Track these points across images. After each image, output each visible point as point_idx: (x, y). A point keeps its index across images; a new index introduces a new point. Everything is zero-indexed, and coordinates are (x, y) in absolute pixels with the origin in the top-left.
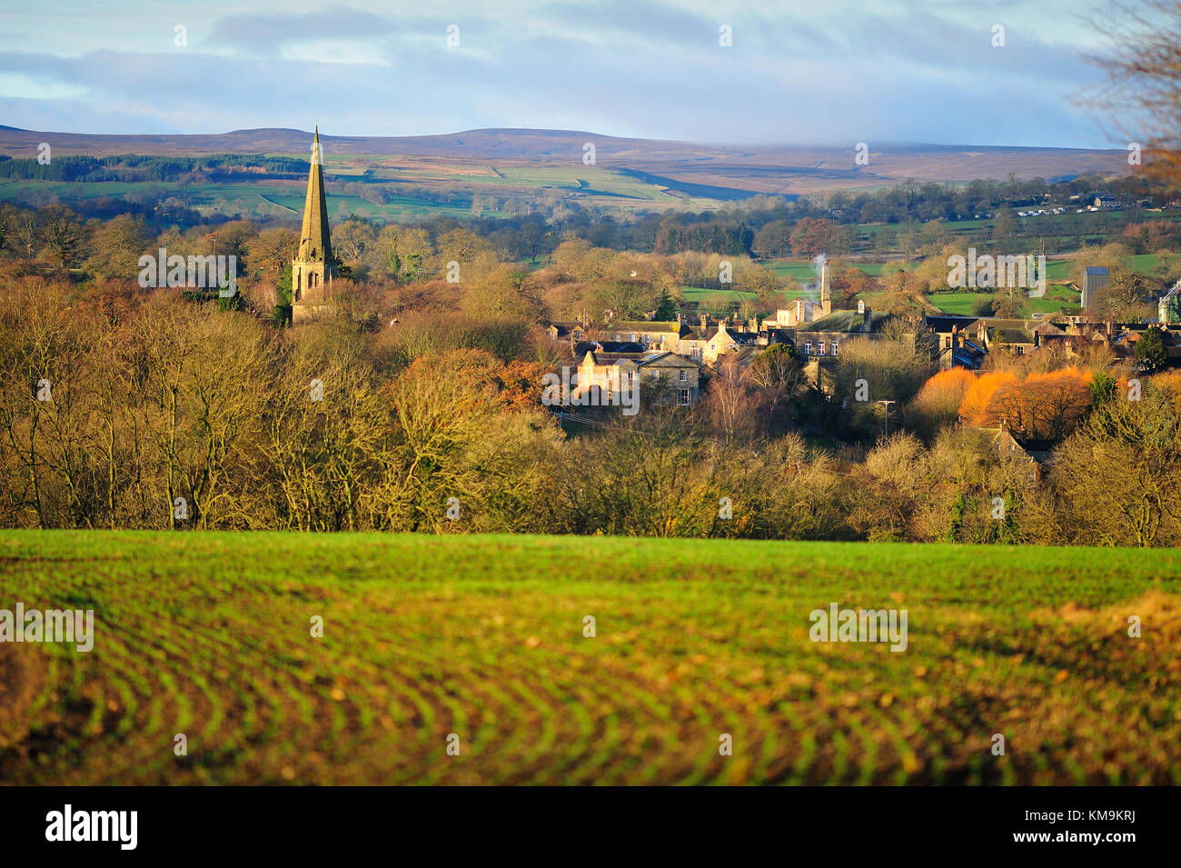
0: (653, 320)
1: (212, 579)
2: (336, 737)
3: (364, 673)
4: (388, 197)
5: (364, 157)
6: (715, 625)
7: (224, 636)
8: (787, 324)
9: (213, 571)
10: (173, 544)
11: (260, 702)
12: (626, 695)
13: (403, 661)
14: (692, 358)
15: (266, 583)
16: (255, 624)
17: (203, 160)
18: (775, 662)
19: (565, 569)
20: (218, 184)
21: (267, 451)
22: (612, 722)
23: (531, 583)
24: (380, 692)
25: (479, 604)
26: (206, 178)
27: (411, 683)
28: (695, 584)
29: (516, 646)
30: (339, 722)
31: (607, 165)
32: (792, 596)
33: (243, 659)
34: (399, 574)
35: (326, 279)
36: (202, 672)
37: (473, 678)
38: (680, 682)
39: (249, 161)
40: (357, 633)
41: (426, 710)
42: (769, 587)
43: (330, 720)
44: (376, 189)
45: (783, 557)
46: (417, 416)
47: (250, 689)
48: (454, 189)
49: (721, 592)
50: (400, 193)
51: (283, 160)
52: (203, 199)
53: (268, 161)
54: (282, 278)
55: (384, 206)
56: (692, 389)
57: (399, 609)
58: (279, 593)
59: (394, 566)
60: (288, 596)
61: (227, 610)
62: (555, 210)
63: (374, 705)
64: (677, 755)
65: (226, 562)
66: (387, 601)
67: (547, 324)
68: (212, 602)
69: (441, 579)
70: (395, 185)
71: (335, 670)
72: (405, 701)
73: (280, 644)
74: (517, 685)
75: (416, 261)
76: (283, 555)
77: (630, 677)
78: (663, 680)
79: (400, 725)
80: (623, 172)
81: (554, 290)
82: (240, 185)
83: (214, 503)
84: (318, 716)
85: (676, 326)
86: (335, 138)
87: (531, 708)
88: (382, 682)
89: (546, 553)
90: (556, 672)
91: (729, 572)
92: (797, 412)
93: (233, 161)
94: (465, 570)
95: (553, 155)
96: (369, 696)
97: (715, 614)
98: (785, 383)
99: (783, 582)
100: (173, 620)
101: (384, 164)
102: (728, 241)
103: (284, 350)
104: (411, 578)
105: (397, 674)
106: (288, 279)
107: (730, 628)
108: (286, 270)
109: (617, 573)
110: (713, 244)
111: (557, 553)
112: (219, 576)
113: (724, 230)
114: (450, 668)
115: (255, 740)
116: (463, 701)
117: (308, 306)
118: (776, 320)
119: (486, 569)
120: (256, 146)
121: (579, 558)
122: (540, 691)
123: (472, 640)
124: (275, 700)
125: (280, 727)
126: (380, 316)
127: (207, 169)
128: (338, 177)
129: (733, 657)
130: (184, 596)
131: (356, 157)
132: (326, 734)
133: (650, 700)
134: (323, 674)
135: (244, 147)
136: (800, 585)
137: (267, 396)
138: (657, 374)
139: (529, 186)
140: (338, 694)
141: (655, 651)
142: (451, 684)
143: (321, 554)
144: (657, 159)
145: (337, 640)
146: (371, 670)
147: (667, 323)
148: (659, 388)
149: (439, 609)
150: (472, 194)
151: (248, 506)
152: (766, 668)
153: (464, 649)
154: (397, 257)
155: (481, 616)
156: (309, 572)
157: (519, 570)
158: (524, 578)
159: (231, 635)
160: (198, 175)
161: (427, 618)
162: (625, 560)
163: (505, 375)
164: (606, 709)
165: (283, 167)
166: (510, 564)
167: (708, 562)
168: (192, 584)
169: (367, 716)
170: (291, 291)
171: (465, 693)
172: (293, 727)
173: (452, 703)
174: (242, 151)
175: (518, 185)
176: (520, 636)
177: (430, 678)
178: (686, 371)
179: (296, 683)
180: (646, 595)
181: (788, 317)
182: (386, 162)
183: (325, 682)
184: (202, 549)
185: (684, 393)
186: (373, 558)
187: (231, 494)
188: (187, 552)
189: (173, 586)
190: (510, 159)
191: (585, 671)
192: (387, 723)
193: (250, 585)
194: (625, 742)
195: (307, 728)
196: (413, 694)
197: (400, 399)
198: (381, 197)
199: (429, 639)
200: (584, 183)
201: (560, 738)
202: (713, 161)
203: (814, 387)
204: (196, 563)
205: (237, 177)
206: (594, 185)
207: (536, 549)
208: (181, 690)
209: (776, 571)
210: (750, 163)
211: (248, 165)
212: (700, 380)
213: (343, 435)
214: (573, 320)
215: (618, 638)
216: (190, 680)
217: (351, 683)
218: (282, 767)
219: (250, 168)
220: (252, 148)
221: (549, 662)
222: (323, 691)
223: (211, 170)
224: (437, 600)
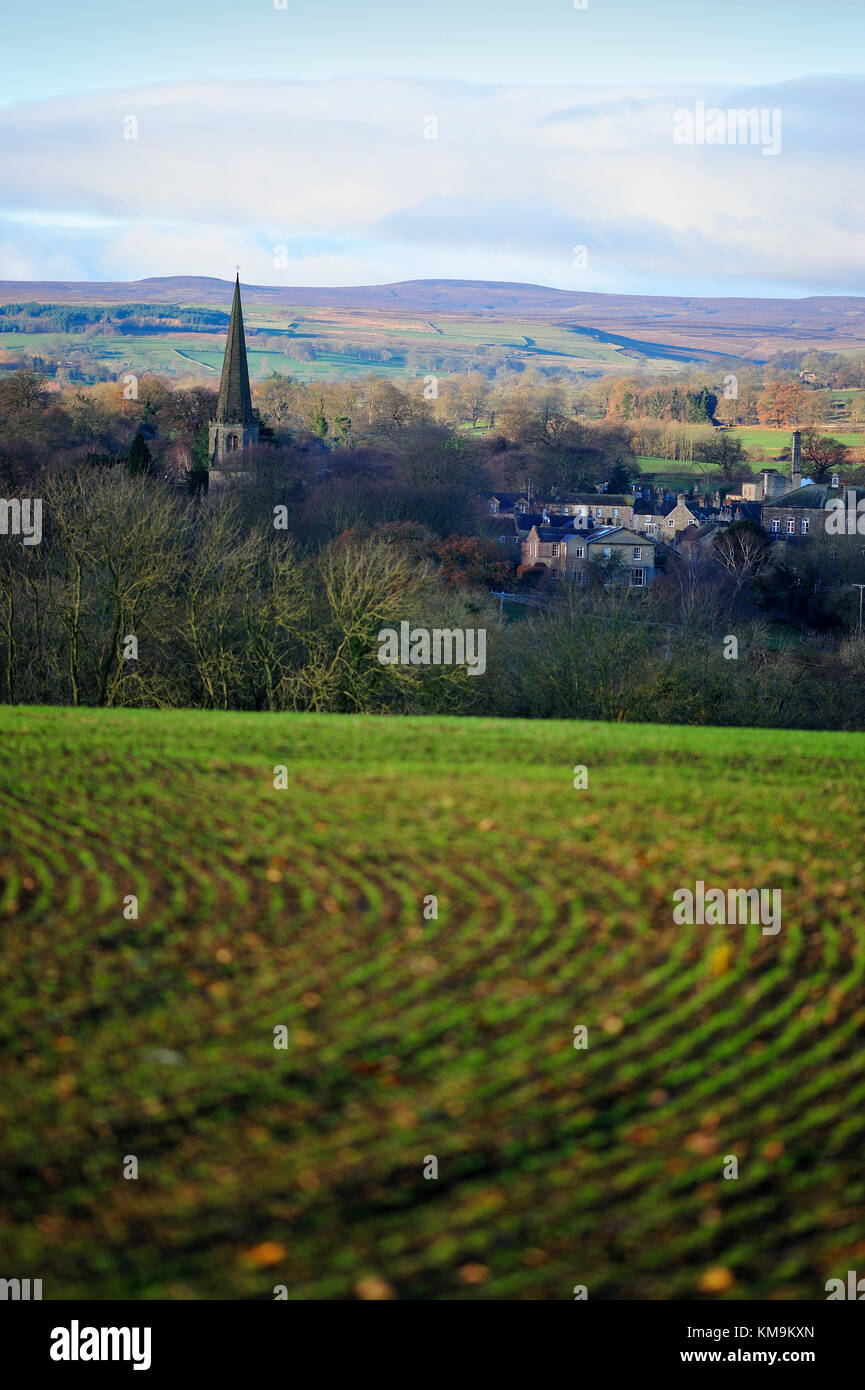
0: (605, 492)
1: (129, 755)
2: (273, 920)
3: (300, 854)
4: (314, 354)
5: (289, 309)
6: (684, 810)
7: (145, 814)
8: (753, 499)
9: (130, 748)
10: (84, 720)
11: (190, 882)
12: (591, 881)
13: (346, 842)
14: (648, 535)
15: (188, 761)
16: (180, 803)
17: (111, 310)
18: (754, 850)
19: (514, 752)
20: (128, 337)
21: (182, 629)
22: (576, 907)
23: (478, 766)
24: (321, 874)
25: (424, 785)
26: (116, 329)
27: (353, 864)
28: (659, 770)
29: (469, 828)
30: (277, 904)
31: (556, 322)
32: (767, 783)
33: (168, 837)
34: (334, 755)
35: (246, 443)
36: (124, 850)
37: (421, 860)
38: (650, 867)
39: (161, 311)
40: (292, 813)
41: (373, 893)
42: (741, 774)
43: (266, 902)
44: (301, 344)
45: (756, 745)
46: (346, 591)
47: (177, 868)
48: (388, 346)
49: (689, 778)
50: (328, 349)
51: (201, 312)
52: (111, 353)
53: (183, 312)
54: (197, 441)
55: (310, 364)
56: (647, 568)
57: (336, 789)
58: (204, 772)
59: (328, 746)
60: (214, 775)
61: (150, 787)
62: (498, 371)
63: (313, 885)
64: (649, 944)
65: (145, 739)
66: (323, 779)
67: (488, 495)
68: (130, 779)
69: (380, 760)
70: (322, 340)
71: (270, 851)
72: (349, 884)
73: (208, 821)
74: (470, 869)
75: (344, 424)
76: (205, 733)
77: (595, 861)
78: (632, 866)
79: (344, 908)
80: (573, 329)
81: (496, 458)
82: (152, 338)
83: (122, 683)
84: (254, 898)
85: (630, 499)
86: (258, 288)
87: (485, 893)
88: (320, 863)
89: (494, 736)
90: (512, 857)
91: (697, 758)
92: (762, 596)
93: (145, 312)
94: (406, 751)
95: (497, 310)
96: (309, 879)
97: (685, 799)
98: (750, 564)
99: (756, 770)
100: (90, 795)
101: (311, 317)
102: (689, 406)
103: (201, 518)
104: (348, 758)
105: (338, 855)
106: (204, 442)
107: (702, 814)
108: (201, 432)
109: (573, 757)
110: (672, 410)
111: (505, 735)
112: (136, 753)
113: (685, 394)
114: (396, 850)
115: (186, 921)
116: (412, 885)
117: (225, 472)
118: (740, 494)
119: (429, 750)
120: (170, 297)
121: (530, 742)
122: (496, 875)
123: (419, 823)
124: (204, 879)
125: (213, 907)
126: (304, 483)
127: (116, 320)
128: (260, 330)
129: (707, 843)
130: (99, 772)
131: (281, 308)
132: (263, 914)
133: (618, 885)
134: (258, 854)
135: (157, 296)
136: (775, 773)
137: (181, 569)
138: (608, 551)
139: (470, 343)
140: (274, 875)
141: (620, 836)
142: (398, 867)
143: (247, 732)
144: (613, 316)
145: (270, 819)
146: (309, 850)
147: (620, 495)
148: (610, 567)
149: (380, 790)
150: (407, 352)
151: (160, 688)
152: (744, 854)
153: (410, 830)
154: (324, 419)
155: (426, 798)
156: (235, 751)
157: (465, 751)
158: (470, 761)
159: (154, 812)
160: (107, 327)
161: (368, 799)
162: (581, 743)
163: (441, 551)
164: (569, 894)
165: (199, 319)
166: (456, 746)
167: (673, 748)
168: (107, 760)
169: (307, 898)
170: (207, 455)
171: (414, 875)
172: (226, 907)
173: (400, 887)
174: (155, 300)
175: (458, 342)
176: (470, 819)
177: (374, 860)
178: (641, 549)
179: (228, 863)
180: (606, 780)
181: (753, 491)
182: (314, 314)
183: (258, 861)
184: (116, 725)
185: (639, 573)
186: (304, 737)
187: (140, 675)
188: (101, 729)
189: (87, 762)
190: (451, 313)
191: (544, 855)
192: (330, 905)
193: (174, 763)
194: (593, 929)
195: (242, 910)
196: (356, 876)
197: (327, 574)
198: (306, 354)
199: (371, 821)
200: (530, 342)
201: (521, 924)
202: (673, 318)
203: (783, 568)
204: (111, 740)
205: (150, 330)
206: (540, 343)
207: (481, 731)
208: (102, 868)
209: (748, 758)
210: (713, 320)
211: (161, 316)
212: (656, 559)
213: (264, 612)
214: (515, 490)
215: (579, 822)
216: (110, 858)
217: (288, 864)
218: (216, 949)
219: (164, 320)
220: (165, 298)
221: (503, 846)
222: (257, 872)
223: (119, 322)
224: (378, 780)
